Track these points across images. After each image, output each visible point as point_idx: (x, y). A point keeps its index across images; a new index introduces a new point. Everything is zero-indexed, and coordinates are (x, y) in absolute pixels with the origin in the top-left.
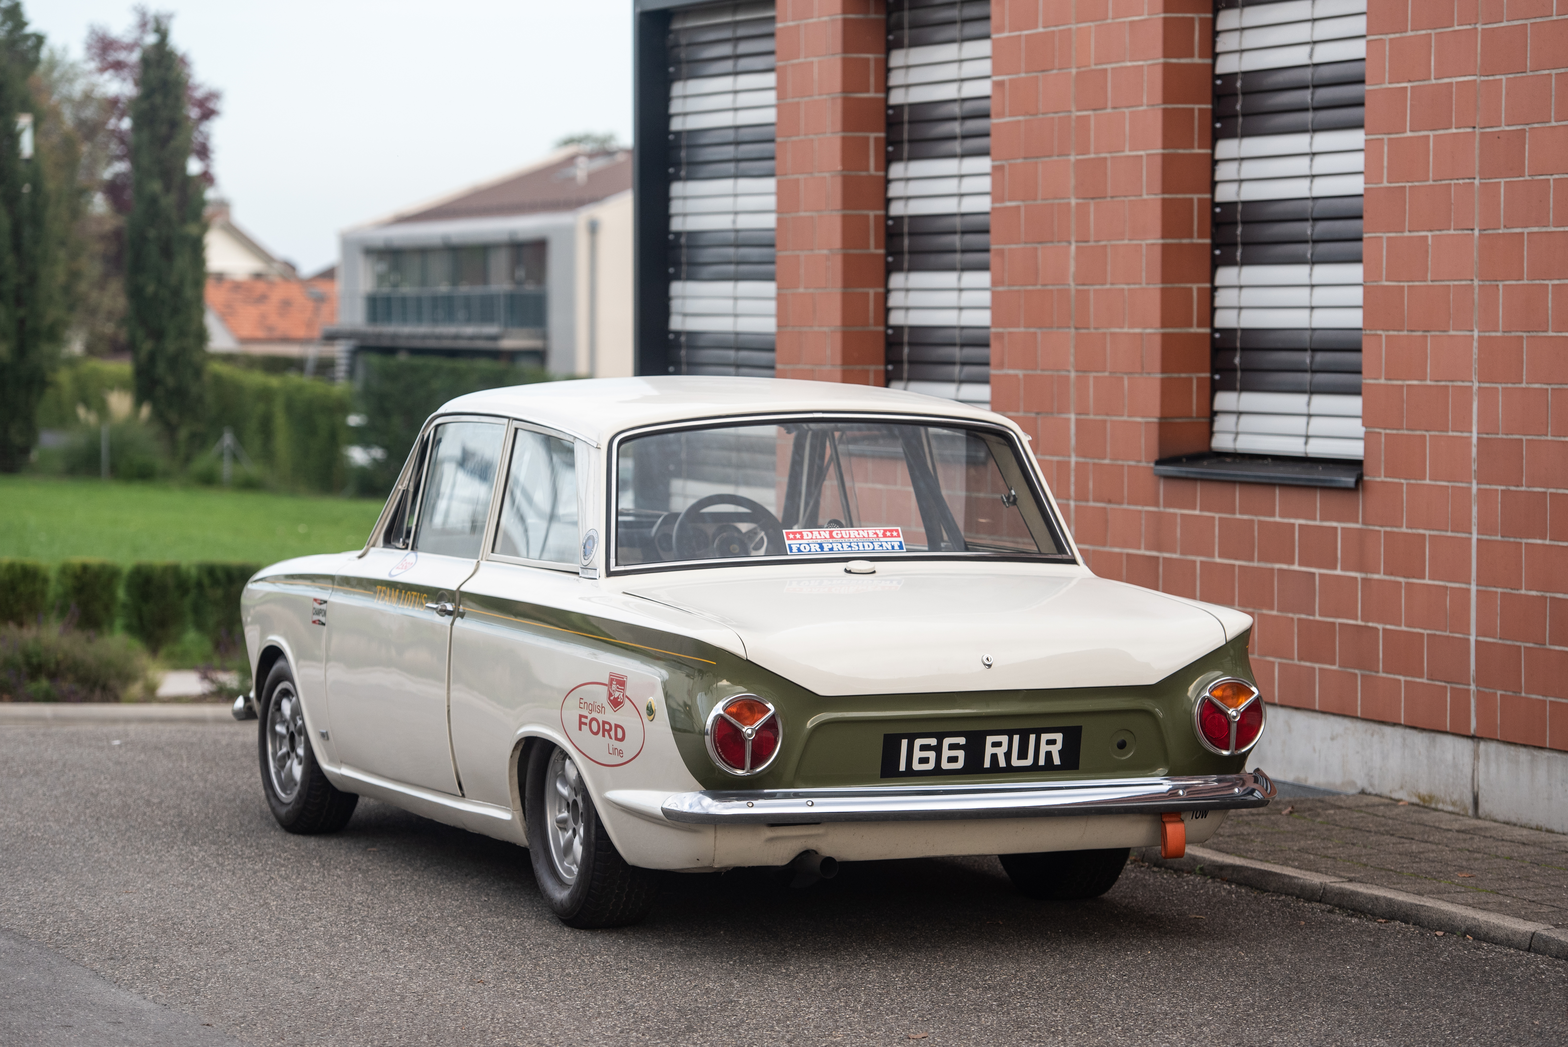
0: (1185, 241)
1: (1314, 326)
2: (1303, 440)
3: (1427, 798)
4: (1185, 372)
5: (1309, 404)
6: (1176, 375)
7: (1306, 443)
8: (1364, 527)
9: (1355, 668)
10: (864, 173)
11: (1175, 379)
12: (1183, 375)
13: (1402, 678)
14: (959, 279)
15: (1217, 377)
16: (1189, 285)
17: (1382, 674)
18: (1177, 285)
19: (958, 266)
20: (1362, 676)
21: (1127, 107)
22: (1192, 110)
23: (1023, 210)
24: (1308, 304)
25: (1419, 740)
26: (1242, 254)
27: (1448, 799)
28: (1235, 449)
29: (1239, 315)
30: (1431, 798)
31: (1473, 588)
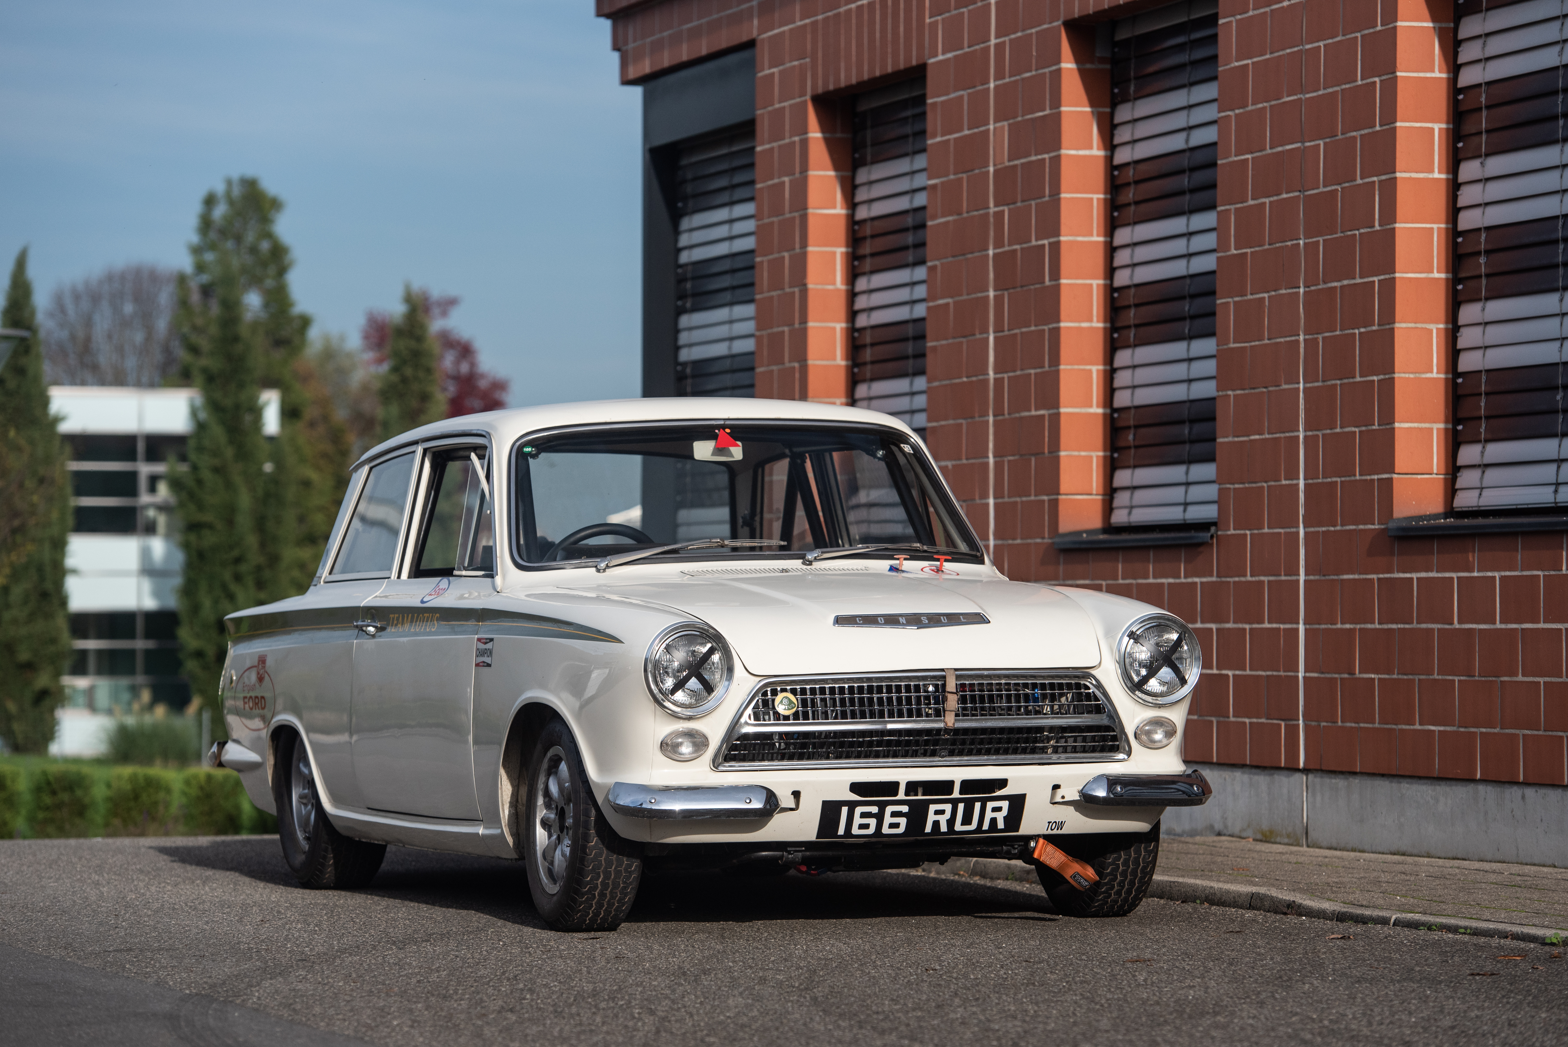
0: (1085, 325)
1: (1192, 397)
2: (1181, 508)
3: (1268, 833)
4: (1084, 451)
5: (1187, 473)
6: (1076, 453)
7: (1185, 511)
8: (1219, 580)
9: (1211, 716)
10: (830, 287)
11: (1075, 456)
12: (1083, 453)
13: (1247, 721)
14: (911, 384)
15: (1116, 455)
16: (1088, 367)
17: (1232, 719)
18: (1076, 367)
19: (910, 371)
20: (1218, 722)
21: (1034, 199)
22: (1092, 199)
23: (952, 306)
24: (1185, 377)
25: (1262, 780)
26: (1135, 335)
27: (1284, 832)
28: (1130, 523)
29: (1133, 394)
30: (1271, 832)
31: (1301, 628)
